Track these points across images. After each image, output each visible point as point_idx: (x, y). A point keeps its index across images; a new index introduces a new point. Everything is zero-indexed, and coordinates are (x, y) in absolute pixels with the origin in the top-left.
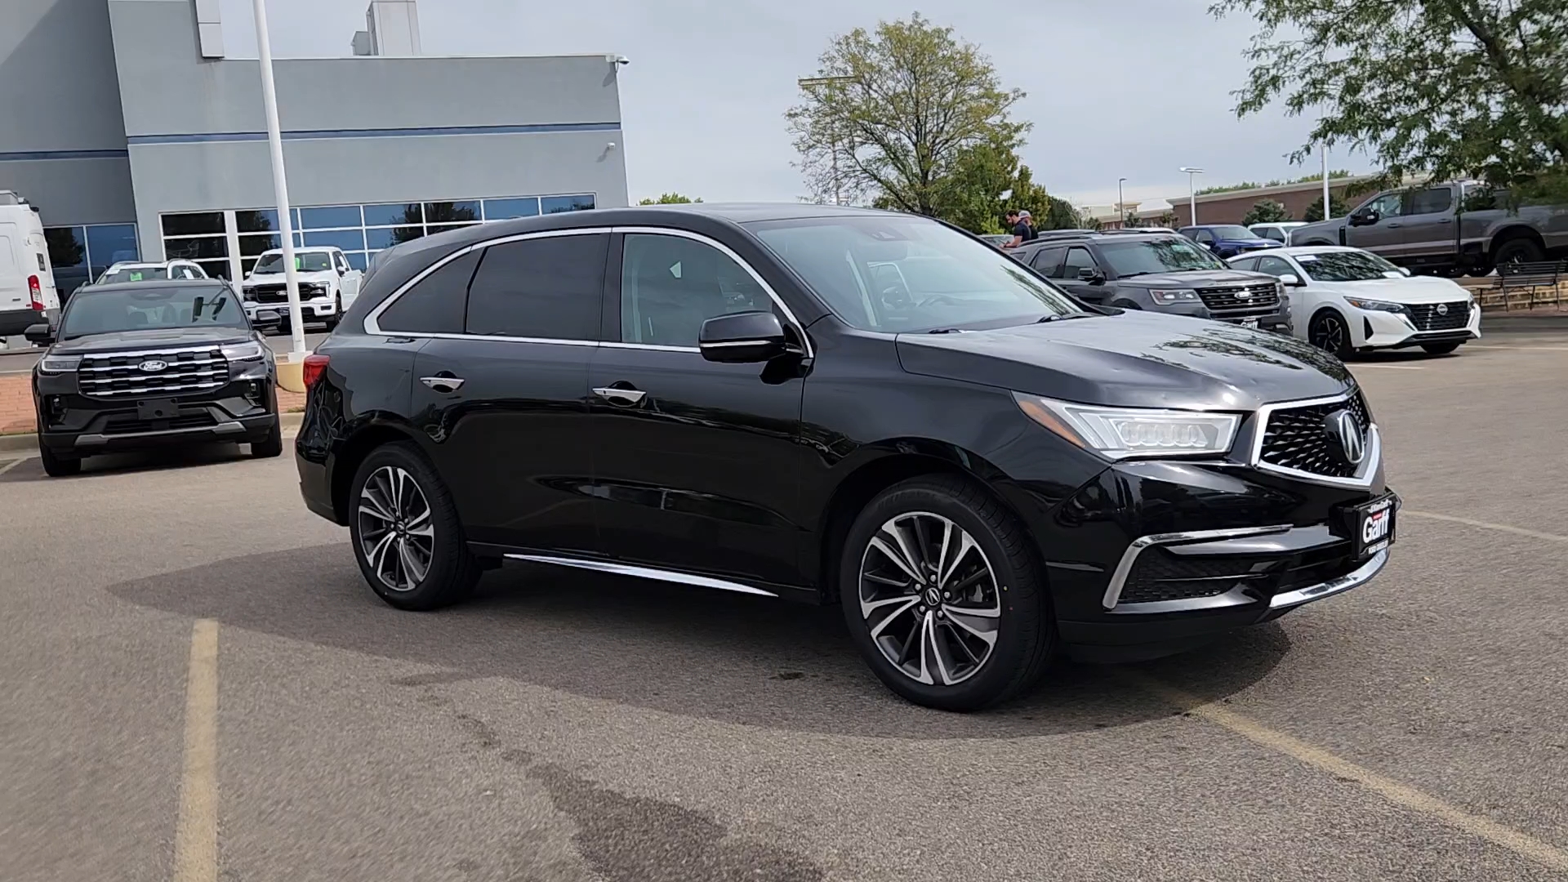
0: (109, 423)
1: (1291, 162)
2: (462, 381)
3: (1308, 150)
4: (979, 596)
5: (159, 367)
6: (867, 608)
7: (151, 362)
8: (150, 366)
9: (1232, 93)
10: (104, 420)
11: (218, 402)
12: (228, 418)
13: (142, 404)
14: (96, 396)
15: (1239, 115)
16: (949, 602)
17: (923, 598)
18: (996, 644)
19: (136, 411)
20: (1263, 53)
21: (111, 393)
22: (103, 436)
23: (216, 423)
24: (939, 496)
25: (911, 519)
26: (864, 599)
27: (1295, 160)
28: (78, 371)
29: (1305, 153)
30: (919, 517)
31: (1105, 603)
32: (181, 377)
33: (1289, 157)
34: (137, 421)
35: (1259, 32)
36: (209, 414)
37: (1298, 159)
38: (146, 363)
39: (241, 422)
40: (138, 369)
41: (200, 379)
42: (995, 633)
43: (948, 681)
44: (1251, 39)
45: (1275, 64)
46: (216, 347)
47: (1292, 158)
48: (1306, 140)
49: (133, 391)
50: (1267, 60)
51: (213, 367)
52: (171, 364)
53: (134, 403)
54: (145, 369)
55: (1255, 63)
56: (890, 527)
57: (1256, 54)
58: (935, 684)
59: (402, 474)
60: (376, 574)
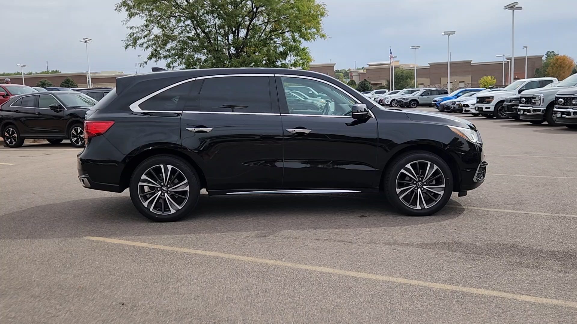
1: (140, 67)
2: (212, 129)
3: (146, 63)
4: (434, 182)
6: (398, 191)
9: (122, 40)
15: (126, 49)
16: (425, 185)
17: (416, 185)
18: (443, 195)
20: (134, 28)
24: (427, 155)
25: (416, 163)
26: (397, 188)
27: (141, 66)
29: (145, 64)
30: (419, 162)
31: (474, 180)
33: (140, 65)
35: (125, 20)
37: (143, 66)
42: (443, 192)
43: (426, 207)
44: (122, 22)
45: (137, 32)
47: (141, 65)
48: (146, 59)
50: (134, 30)
55: (131, 31)
56: (408, 166)
57: (132, 28)
58: (422, 209)
59: (170, 167)
60: (149, 210)
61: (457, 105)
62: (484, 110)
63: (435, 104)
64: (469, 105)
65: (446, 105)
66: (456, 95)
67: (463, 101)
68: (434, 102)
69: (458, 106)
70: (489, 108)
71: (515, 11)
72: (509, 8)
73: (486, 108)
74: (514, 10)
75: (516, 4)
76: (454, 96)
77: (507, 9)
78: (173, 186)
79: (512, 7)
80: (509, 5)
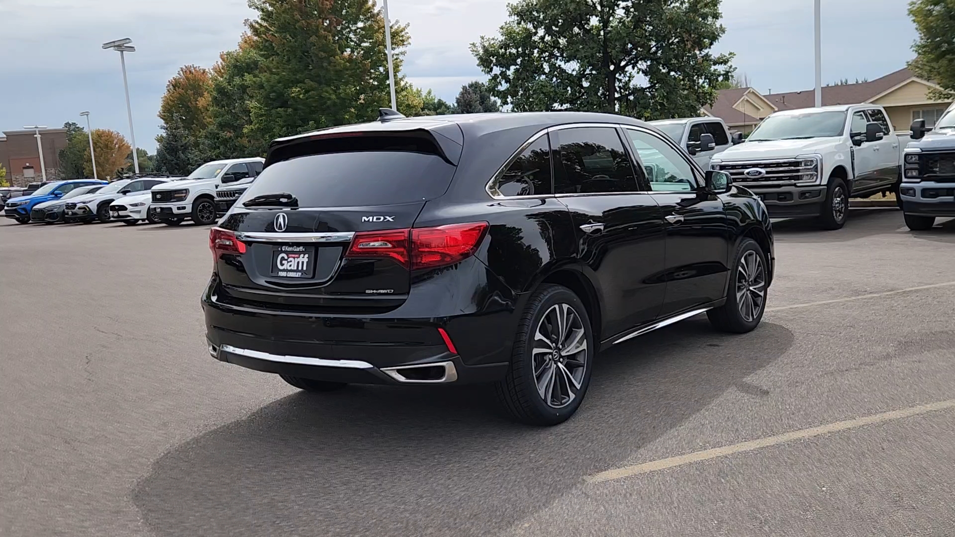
26: (737, 295)
42: (763, 292)
56: (743, 260)
59: (565, 307)
60: (547, 403)
61: (79, 208)
62: (175, 211)
63: (15, 210)
64: (127, 206)
65: (49, 211)
66: (52, 193)
67: (90, 202)
68: (11, 207)
69: (83, 210)
70: (184, 208)
71: (124, 52)
72: (115, 46)
73: (179, 208)
74: (122, 51)
75: (128, 41)
76: (49, 195)
77: (112, 48)
78: (568, 347)
79: (119, 46)
80: (114, 42)
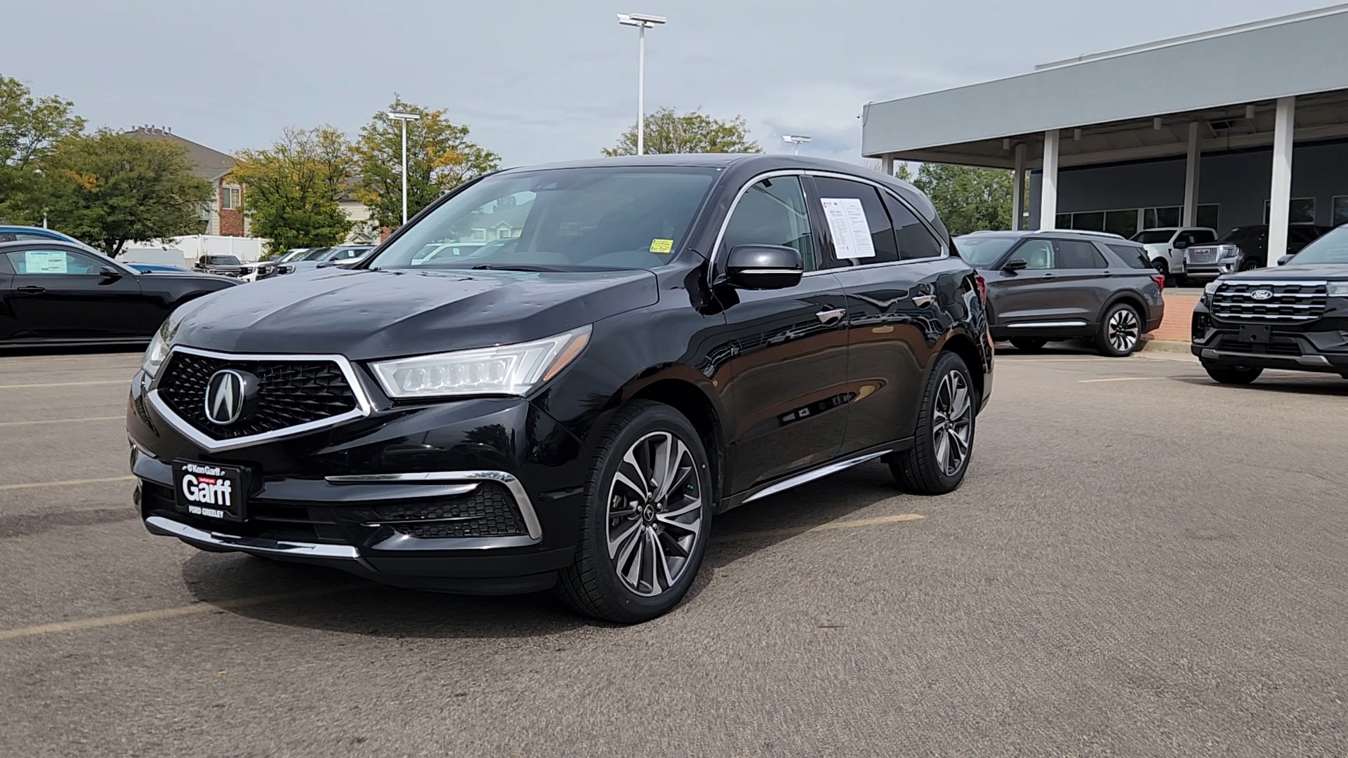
0: (1222, 340)
5: (1265, 297)
7: (1260, 291)
8: (1261, 295)
10: (1219, 337)
11: (1305, 334)
12: (1315, 352)
13: (1243, 327)
14: (1218, 317)
19: (1238, 333)
21: (1227, 315)
22: (1214, 351)
23: (1300, 354)
28: (1215, 295)
32: (1280, 308)
34: (1236, 342)
36: (1296, 345)
38: (1257, 292)
39: (1326, 357)
40: (1250, 297)
41: (1298, 311)
46: (1324, 283)
49: (1242, 316)
51: (1313, 301)
52: (1276, 295)
53: (1237, 326)
54: (1255, 297)
